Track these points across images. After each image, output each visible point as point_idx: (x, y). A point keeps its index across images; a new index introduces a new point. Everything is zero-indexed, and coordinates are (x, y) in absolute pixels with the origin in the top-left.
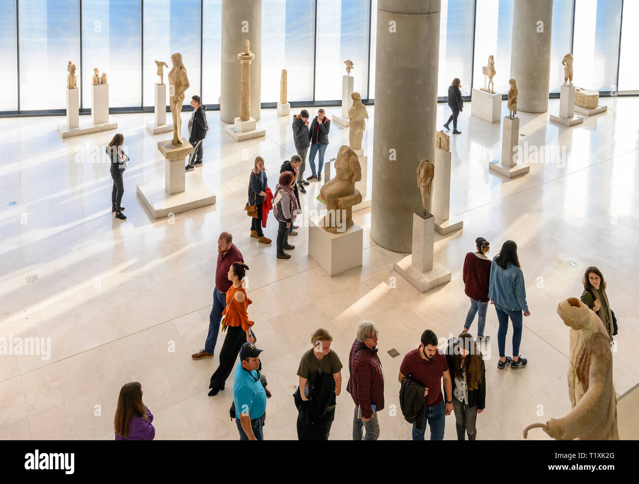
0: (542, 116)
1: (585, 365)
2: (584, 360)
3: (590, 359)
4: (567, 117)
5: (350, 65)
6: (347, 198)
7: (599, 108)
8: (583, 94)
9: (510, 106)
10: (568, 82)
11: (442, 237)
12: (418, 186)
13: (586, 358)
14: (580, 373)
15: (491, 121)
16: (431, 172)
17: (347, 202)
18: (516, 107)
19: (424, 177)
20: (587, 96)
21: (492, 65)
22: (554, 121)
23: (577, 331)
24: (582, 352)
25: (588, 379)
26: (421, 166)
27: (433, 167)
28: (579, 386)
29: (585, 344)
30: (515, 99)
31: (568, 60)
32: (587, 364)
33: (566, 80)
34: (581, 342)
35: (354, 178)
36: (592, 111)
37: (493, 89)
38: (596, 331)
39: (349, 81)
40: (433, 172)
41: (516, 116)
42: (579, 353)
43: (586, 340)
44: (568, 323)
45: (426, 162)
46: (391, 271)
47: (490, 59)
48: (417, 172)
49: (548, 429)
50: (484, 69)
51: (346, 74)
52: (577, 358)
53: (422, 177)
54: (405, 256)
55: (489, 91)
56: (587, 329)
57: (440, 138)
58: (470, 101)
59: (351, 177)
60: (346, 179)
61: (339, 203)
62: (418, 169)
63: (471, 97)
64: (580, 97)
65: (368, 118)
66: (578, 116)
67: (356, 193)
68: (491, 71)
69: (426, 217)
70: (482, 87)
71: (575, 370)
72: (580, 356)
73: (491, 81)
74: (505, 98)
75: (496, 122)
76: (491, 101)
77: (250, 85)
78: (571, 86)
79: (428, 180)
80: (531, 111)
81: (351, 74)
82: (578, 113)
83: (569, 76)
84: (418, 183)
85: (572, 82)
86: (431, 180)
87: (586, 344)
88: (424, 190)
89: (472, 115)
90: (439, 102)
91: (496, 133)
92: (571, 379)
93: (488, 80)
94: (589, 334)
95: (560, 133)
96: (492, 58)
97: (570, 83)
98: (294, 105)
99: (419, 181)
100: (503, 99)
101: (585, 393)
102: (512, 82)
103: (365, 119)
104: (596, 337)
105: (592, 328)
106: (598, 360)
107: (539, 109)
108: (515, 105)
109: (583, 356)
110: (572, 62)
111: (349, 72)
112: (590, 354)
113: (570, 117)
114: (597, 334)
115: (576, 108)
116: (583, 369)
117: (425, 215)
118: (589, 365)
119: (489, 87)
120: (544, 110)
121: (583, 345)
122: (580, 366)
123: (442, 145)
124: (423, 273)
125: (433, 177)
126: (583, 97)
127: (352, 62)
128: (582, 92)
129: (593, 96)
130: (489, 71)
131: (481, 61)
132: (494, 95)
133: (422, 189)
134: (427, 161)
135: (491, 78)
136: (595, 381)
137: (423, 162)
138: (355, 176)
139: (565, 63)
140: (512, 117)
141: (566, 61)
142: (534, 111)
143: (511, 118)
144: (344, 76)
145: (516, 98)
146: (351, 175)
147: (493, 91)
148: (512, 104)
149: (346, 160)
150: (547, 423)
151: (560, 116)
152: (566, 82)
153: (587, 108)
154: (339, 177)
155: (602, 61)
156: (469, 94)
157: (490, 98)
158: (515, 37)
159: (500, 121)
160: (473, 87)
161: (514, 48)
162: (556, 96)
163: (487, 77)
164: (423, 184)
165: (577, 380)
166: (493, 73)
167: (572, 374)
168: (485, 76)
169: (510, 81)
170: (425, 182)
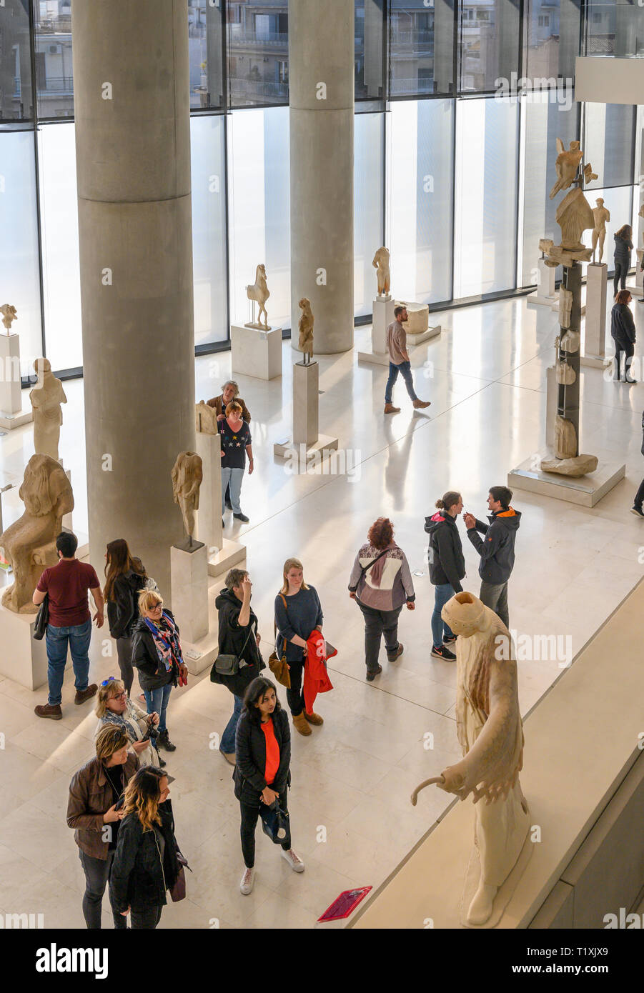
0: (346, 357)
1: (482, 683)
2: (480, 677)
3: (489, 671)
7: (429, 330)
9: (303, 345)
10: (384, 295)
11: (216, 579)
12: (176, 499)
13: (484, 672)
14: (477, 695)
15: (267, 378)
16: (197, 471)
17: (51, 553)
18: (312, 344)
19: (186, 481)
21: (262, 280)
22: (365, 361)
23: (467, 639)
24: (477, 667)
25: (487, 700)
26: (180, 465)
27: (200, 461)
28: (473, 717)
29: (481, 653)
30: (309, 333)
31: (381, 258)
33: (380, 291)
34: (474, 653)
36: (420, 337)
37: (266, 322)
38: (495, 631)
40: (201, 470)
41: (312, 360)
42: (474, 668)
43: (482, 648)
45: (187, 456)
47: (259, 271)
48: (173, 475)
49: (443, 783)
50: (250, 289)
52: (471, 676)
53: (183, 482)
55: (260, 327)
56: (483, 632)
57: (200, 415)
58: (230, 349)
59: (55, 509)
61: (36, 558)
62: (174, 470)
63: (229, 341)
68: (260, 292)
69: (193, 549)
70: (247, 323)
71: (469, 693)
72: (475, 673)
73: (262, 309)
74: (286, 335)
75: (275, 377)
76: (266, 343)
78: (388, 299)
79: (194, 485)
80: (330, 351)
84: (175, 495)
85: (390, 293)
86: (199, 486)
87: (483, 652)
88: (187, 503)
89: (234, 372)
91: (278, 396)
93: (258, 307)
94: (484, 638)
96: (261, 268)
97: (387, 295)
99: (177, 490)
100: (284, 338)
101: (483, 724)
102: (304, 304)
105: (489, 628)
106: (500, 669)
107: (341, 346)
108: (310, 342)
109: (479, 671)
110: (388, 261)
116: (481, 689)
117: (190, 546)
118: (488, 680)
119: (259, 320)
120: (348, 347)
121: (478, 655)
122: (476, 687)
123: (204, 425)
125: (201, 480)
129: (421, 313)
130: (259, 293)
131: (242, 278)
133: (183, 504)
134: (188, 454)
135: (262, 303)
136: (498, 699)
137: (183, 458)
138: (62, 506)
139: (377, 263)
140: (307, 362)
141: (379, 260)
142: (336, 350)
143: (304, 364)
145: (311, 329)
146: (54, 503)
147: (266, 326)
148: (306, 340)
149: (44, 480)
150: (442, 775)
151: (373, 351)
152: (380, 296)
153: (413, 332)
154: (33, 512)
155: (428, 255)
156: (224, 338)
157: (262, 338)
158: (296, 229)
159: (281, 375)
160: (231, 324)
161: (296, 248)
162: (365, 320)
163: (256, 302)
164: (184, 495)
165: (470, 709)
166: (266, 294)
167: (463, 704)
168: (251, 301)
169: (302, 302)
170: (188, 491)
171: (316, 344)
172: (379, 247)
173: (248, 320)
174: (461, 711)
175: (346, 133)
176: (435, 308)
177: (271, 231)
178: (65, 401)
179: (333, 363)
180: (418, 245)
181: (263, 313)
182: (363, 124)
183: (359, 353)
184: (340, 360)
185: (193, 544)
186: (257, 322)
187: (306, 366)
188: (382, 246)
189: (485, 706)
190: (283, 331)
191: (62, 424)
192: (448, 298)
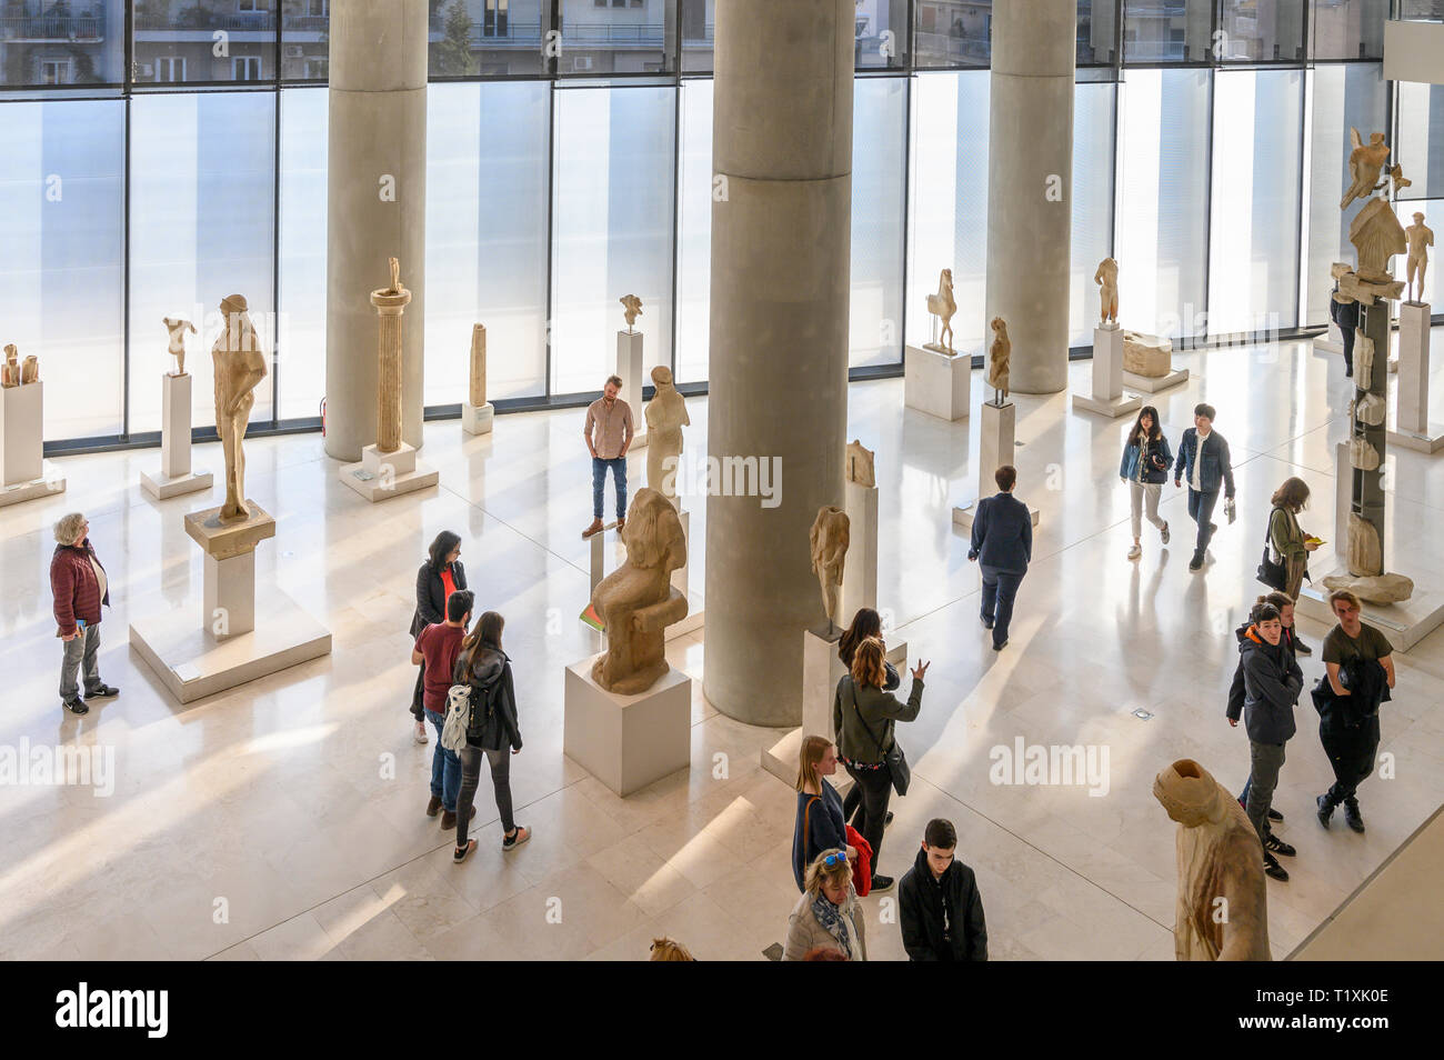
0: (1055, 399)
2: (1209, 891)
3: (1222, 885)
4: (1108, 397)
5: (633, 305)
6: (655, 609)
7: (1172, 374)
8: (1139, 346)
9: (995, 379)
10: (1109, 322)
12: (814, 567)
13: (1215, 884)
14: (1205, 917)
15: (950, 418)
16: (843, 533)
17: (654, 618)
18: (1007, 379)
19: (828, 545)
20: (1147, 349)
21: (948, 290)
22: (1081, 408)
23: (1192, 830)
24: (1205, 874)
26: (821, 523)
27: (847, 521)
28: (1199, 951)
29: (1211, 856)
30: (1004, 364)
31: (1107, 272)
33: (1104, 316)
34: (1201, 853)
35: (669, 562)
36: (1160, 382)
37: (951, 344)
38: (1232, 824)
39: (631, 345)
40: (847, 533)
41: (1007, 401)
42: (1201, 876)
43: (1213, 848)
44: (1174, 816)
45: (830, 512)
46: (758, 770)
47: (944, 278)
48: (812, 536)
50: (931, 299)
51: (625, 327)
52: (1195, 887)
53: (824, 546)
54: (786, 733)
55: (942, 350)
56: (1215, 823)
57: (853, 459)
58: (902, 375)
59: (662, 561)
60: (651, 564)
61: (637, 623)
62: (813, 529)
63: (901, 365)
64: (1133, 352)
65: (688, 424)
66: (1129, 394)
67: (674, 597)
68: (945, 304)
69: (833, 637)
70: (926, 343)
71: (1193, 913)
72: (1202, 883)
73: (947, 327)
74: (977, 363)
75: (960, 417)
76: (948, 372)
77: (400, 364)
78: (1115, 328)
79: (838, 553)
80: (1033, 390)
81: (636, 328)
82: (1131, 387)
83: (1110, 311)
84: (813, 562)
85: (1117, 320)
86: (844, 553)
87: (1214, 854)
88: (828, 575)
89: (906, 406)
90: (852, 379)
91: (964, 442)
92: (1183, 937)
93: (941, 324)
94: (1218, 833)
95: (1095, 434)
96: (947, 274)
97: (1114, 322)
98: (504, 407)
99: (816, 556)
100: (974, 367)
102: (998, 325)
103: (683, 427)
104: (1232, 837)
105: (1224, 819)
106: (1240, 884)
107: (1048, 385)
108: (1006, 376)
109: (1208, 881)
110: (1115, 277)
111: (631, 322)
112: (1223, 875)
113: (1116, 397)
114: (1234, 830)
115: (1127, 377)
117: (831, 633)
119: (942, 341)
120: (1057, 387)
121: (1207, 857)
122: (1203, 903)
123: (858, 473)
125: (847, 546)
126: (1140, 352)
127: (638, 299)
128: (1137, 341)
129: (1160, 350)
130: (943, 305)
132: (954, 358)
133: (823, 576)
134: (832, 510)
135: (947, 319)
136: (1236, 930)
137: (825, 514)
138: (672, 559)
139: (1101, 279)
140: (999, 402)
141: (1104, 275)
142: (1041, 390)
143: (997, 404)
144: (621, 334)
145: (1007, 360)
146: (663, 554)
147: (951, 350)
148: (998, 373)
149: (651, 522)
151: (1094, 396)
152: (1104, 322)
153: (1148, 376)
154: (636, 563)
155: (1174, 272)
156: (898, 360)
157: (945, 365)
159: (967, 416)
160: (907, 343)
161: (994, 250)
162: (1083, 353)
163: (939, 317)
164: (825, 563)
165: (1195, 936)
166: (952, 307)
167: (1185, 927)
168: (932, 315)
169: (994, 322)
170: (828, 559)
172: (1104, 257)
173: (927, 339)
175: (1063, 108)
179: (1035, 407)
180: (1158, 258)
181: (947, 332)
182: (1087, 97)
183: (1074, 396)
184: (1047, 403)
185: (834, 631)
187: (998, 407)
188: (1108, 257)
189: (1215, 937)
190: (972, 358)
191: (682, 452)
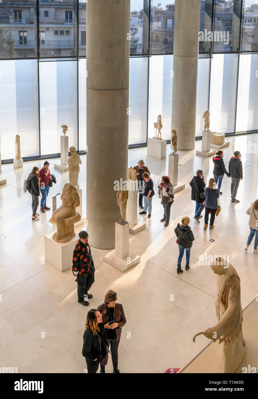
0: (191, 152)
1: (226, 295)
2: (225, 292)
4: (206, 151)
5: (65, 128)
6: (71, 218)
7: (225, 143)
8: (215, 136)
10: (207, 129)
11: (134, 235)
12: (118, 205)
13: (226, 290)
14: (223, 299)
15: (160, 158)
16: (126, 194)
17: (71, 221)
19: (122, 198)
20: (218, 137)
21: (160, 121)
22: (198, 154)
23: (221, 276)
25: (227, 302)
26: (120, 192)
27: (128, 191)
28: (222, 307)
29: (226, 283)
30: (176, 143)
31: (207, 115)
32: (227, 293)
33: (205, 127)
34: (223, 281)
35: (75, 205)
36: (221, 146)
37: (161, 137)
39: (65, 140)
40: (128, 194)
41: (176, 153)
43: (226, 280)
44: (216, 272)
46: (102, 262)
47: (159, 117)
48: (117, 195)
49: (206, 334)
50: (155, 124)
51: (63, 135)
52: (221, 291)
53: (121, 198)
54: (110, 251)
55: (158, 139)
56: (227, 274)
57: (130, 172)
58: (146, 146)
59: (73, 204)
60: (69, 205)
61: (65, 223)
63: (146, 143)
64: (214, 138)
66: (212, 150)
67: (77, 215)
68: (159, 125)
69: (124, 224)
70: (153, 137)
71: (220, 298)
73: (160, 132)
74: (168, 142)
75: (163, 158)
76: (160, 145)
78: (208, 131)
79: (125, 200)
80: (184, 149)
81: (66, 135)
82: (213, 148)
83: (207, 125)
84: (118, 203)
85: (209, 129)
86: (127, 200)
88: (122, 207)
89: (148, 155)
90: (129, 148)
91: (164, 166)
93: (158, 131)
94: (228, 276)
95: (202, 161)
96: (160, 116)
97: (208, 129)
98: (26, 159)
99: (119, 201)
100: (167, 143)
101: (226, 310)
102: (174, 132)
103: (80, 164)
104: (232, 277)
105: (229, 272)
106: (233, 290)
107: (189, 148)
108: (176, 146)
109: (224, 289)
110: (209, 116)
111: (65, 133)
112: (229, 288)
113: (208, 151)
114: (232, 275)
115: (212, 145)
116: (225, 297)
117: (123, 223)
118: (228, 294)
119: (158, 136)
120: (192, 148)
122: (223, 296)
123: (132, 176)
124: (123, 260)
125: (128, 198)
126: (216, 137)
127: (66, 126)
128: (215, 134)
129: (221, 137)
130: (159, 126)
131: (153, 120)
132: (162, 141)
133: (121, 207)
135: (159, 130)
136: (231, 303)
138: (76, 203)
139: (205, 117)
140: (174, 154)
141: (206, 116)
142: (187, 149)
144: (61, 137)
145: (176, 141)
146: (73, 202)
147: (161, 139)
148: (174, 145)
149: (69, 193)
150: (206, 331)
151: (202, 151)
152: (206, 129)
153: (218, 144)
154: (65, 205)
155: (226, 114)
156: (145, 142)
157: (159, 143)
158: (174, 102)
159: (166, 158)
160: (148, 137)
161: (174, 109)
162: (199, 138)
163: (157, 129)
164: (121, 203)
165: (221, 304)
166: (161, 126)
167: (218, 301)
168: (155, 129)
169: (173, 131)
170: (122, 202)
171: (178, 146)
172: (207, 110)
173: (154, 136)
174: (218, 304)
175: (195, 66)
176: (228, 135)
177: (165, 102)
178: (81, 163)
179: (185, 154)
180: (222, 110)
181: (160, 133)
182: (202, 63)
183: (196, 151)
184: (189, 153)
185: (124, 222)
186: (157, 137)
187: (173, 155)
188: (208, 110)
189: (226, 304)
190: (167, 141)
191: (79, 172)
192: (233, 132)
